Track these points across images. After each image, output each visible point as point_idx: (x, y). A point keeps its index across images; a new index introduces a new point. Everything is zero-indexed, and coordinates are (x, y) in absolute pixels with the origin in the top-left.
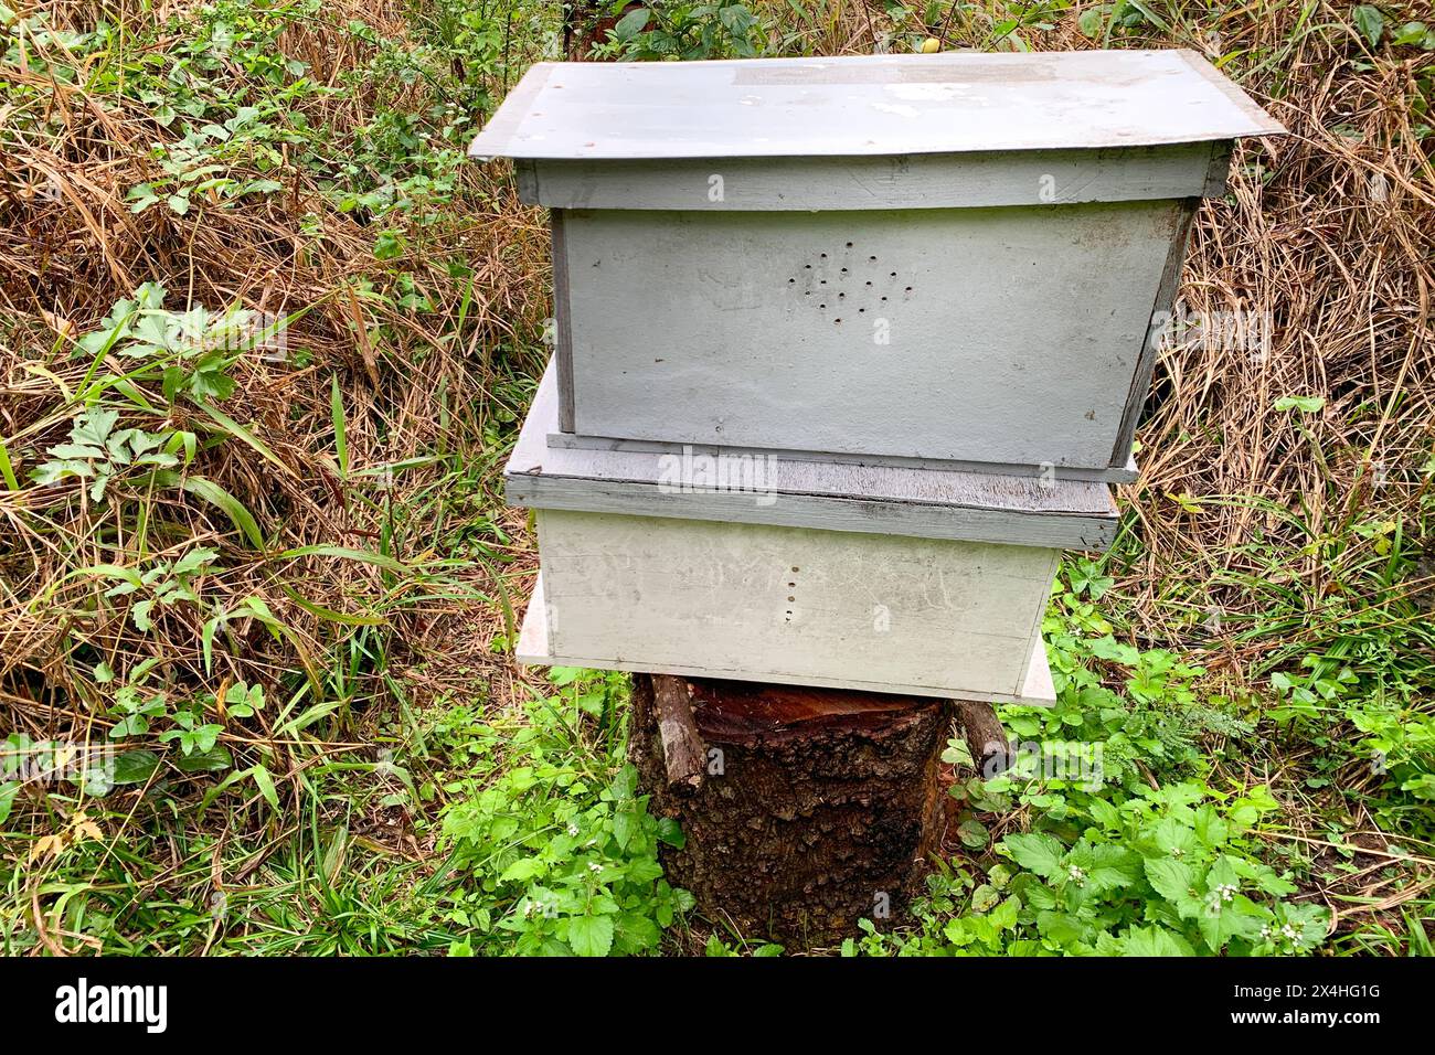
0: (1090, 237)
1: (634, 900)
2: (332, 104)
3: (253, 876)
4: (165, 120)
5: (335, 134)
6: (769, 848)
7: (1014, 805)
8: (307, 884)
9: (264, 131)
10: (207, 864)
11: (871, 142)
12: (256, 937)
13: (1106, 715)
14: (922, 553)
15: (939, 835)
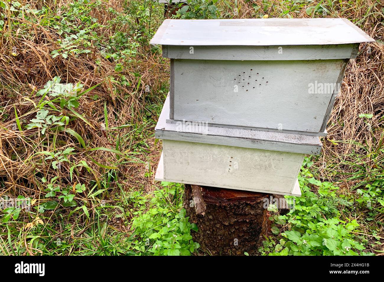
0: (318, 69)
1: (184, 245)
2: (104, 30)
3: (82, 235)
4: (60, 33)
5: (104, 38)
6: (221, 232)
7: (286, 223)
8: (96, 238)
9: (86, 37)
10: (69, 232)
11: (259, 42)
12: (83, 251)
13: (312, 199)
14: (267, 154)
15: (266, 230)
